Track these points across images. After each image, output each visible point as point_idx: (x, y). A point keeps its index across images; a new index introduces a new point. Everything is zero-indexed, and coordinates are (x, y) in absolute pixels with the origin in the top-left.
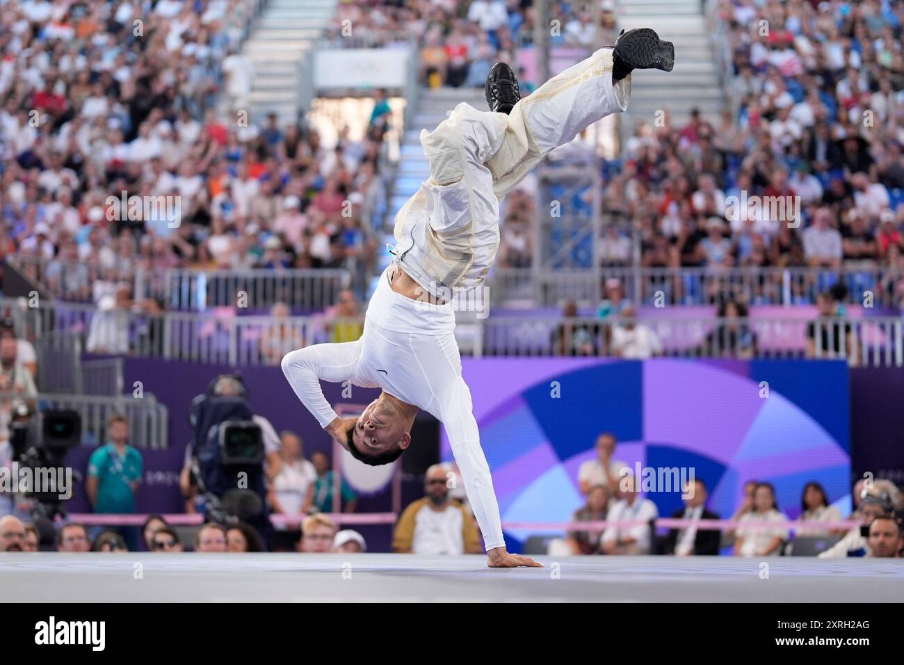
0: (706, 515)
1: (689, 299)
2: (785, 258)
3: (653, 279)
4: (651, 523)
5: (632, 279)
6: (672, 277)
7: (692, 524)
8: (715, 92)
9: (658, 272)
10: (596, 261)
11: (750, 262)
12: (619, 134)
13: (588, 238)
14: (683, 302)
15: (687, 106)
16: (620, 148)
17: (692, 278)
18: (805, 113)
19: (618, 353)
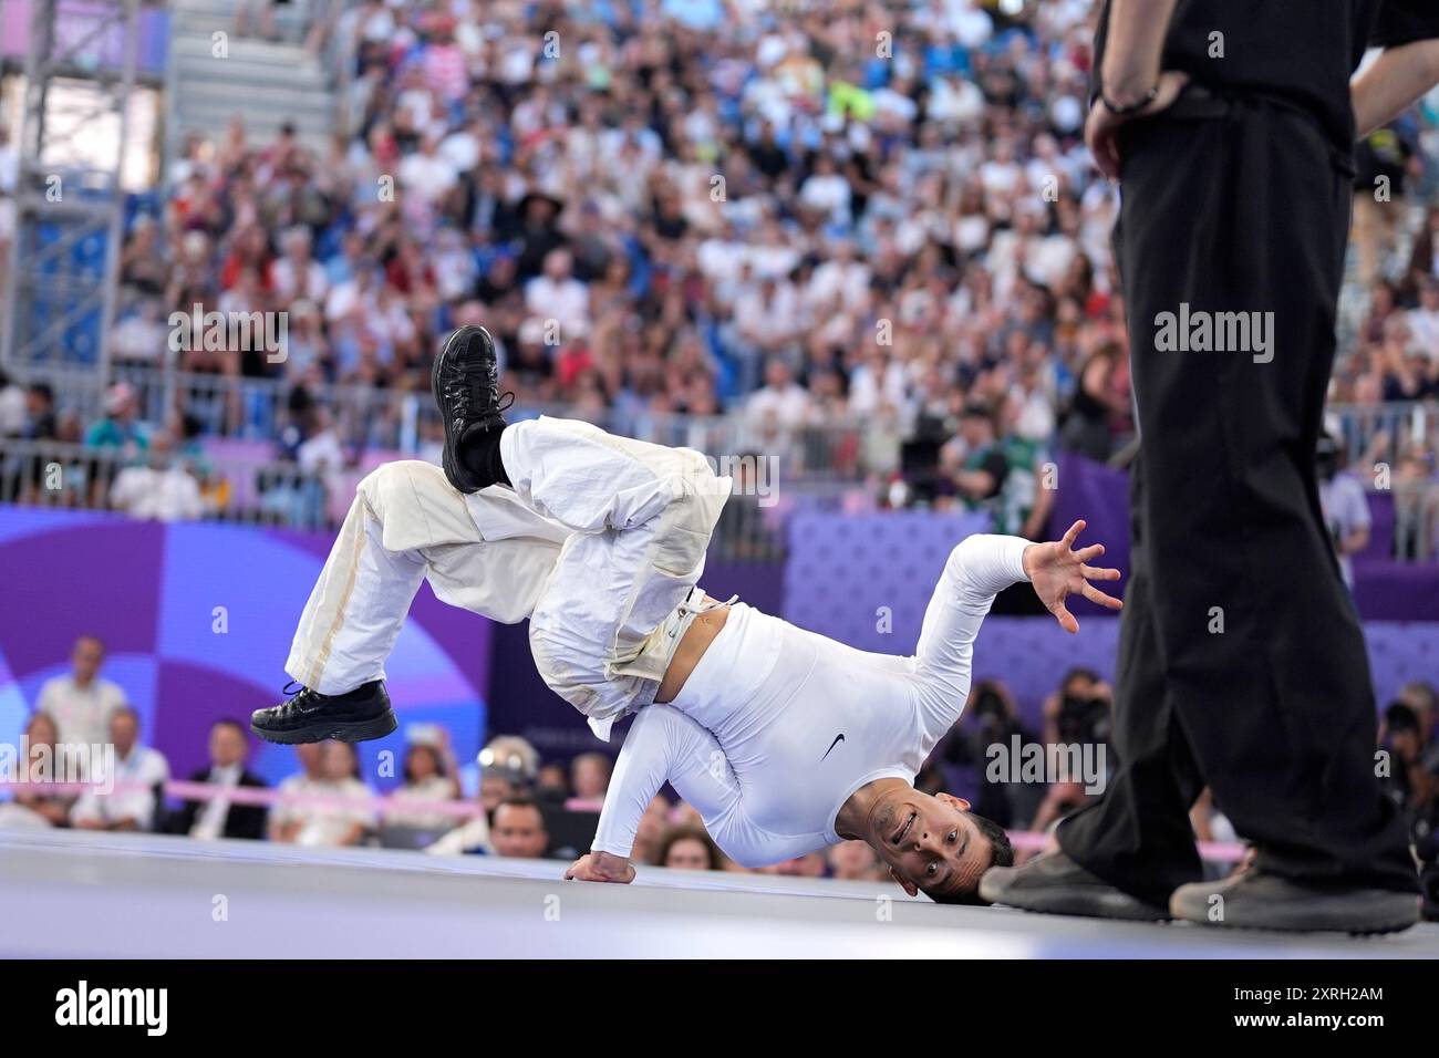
0: (247, 780)
1: (250, 430)
2: (410, 379)
3: (195, 393)
4: (157, 790)
5: (160, 390)
6: (227, 394)
7: (222, 793)
8: (320, 99)
9: (204, 382)
10: (104, 355)
11: (354, 379)
12: (160, 148)
13: (94, 315)
14: (240, 434)
15: (278, 118)
16: (160, 173)
17: (259, 397)
18: (464, 150)
19: (125, 506)
